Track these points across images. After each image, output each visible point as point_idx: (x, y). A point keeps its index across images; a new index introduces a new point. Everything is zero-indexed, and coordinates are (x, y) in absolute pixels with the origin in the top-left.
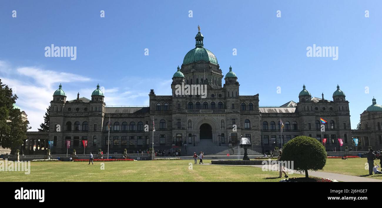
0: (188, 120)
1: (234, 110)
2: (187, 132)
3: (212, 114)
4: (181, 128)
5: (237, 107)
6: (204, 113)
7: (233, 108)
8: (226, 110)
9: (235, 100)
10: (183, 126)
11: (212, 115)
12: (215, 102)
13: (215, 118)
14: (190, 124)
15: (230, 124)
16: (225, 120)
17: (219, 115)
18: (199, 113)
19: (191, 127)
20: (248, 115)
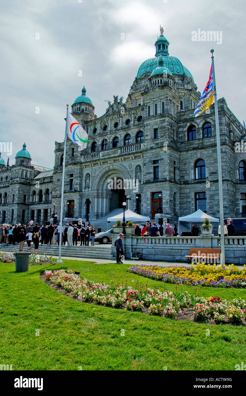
0: (84, 175)
1: (157, 142)
2: (81, 196)
3: (119, 156)
4: (73, 190)
5: (162, 135)
6: (106, 157)
7: (156, 137)
8: (142, 145)
9: (159, 120)
10: (76, 186)
11: (120, 158)
12: (131, 133)
13: (126, 164)
14: (88, 181)
15: (149, 173)
16: (142, 166)
17: (130, 156)
18: (98, 158)
19: (89, 187)
20: (201, 149)
